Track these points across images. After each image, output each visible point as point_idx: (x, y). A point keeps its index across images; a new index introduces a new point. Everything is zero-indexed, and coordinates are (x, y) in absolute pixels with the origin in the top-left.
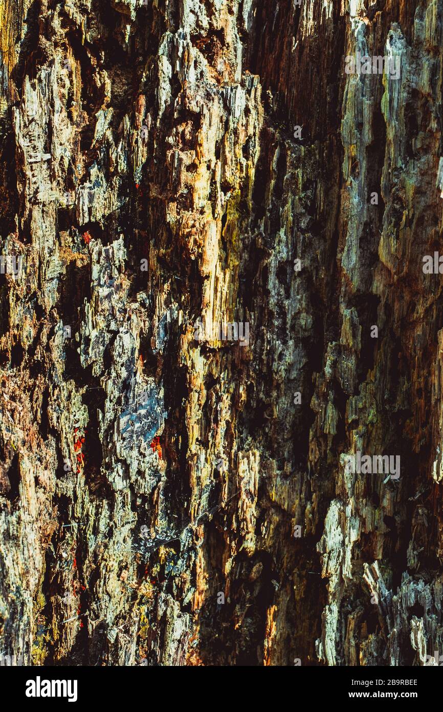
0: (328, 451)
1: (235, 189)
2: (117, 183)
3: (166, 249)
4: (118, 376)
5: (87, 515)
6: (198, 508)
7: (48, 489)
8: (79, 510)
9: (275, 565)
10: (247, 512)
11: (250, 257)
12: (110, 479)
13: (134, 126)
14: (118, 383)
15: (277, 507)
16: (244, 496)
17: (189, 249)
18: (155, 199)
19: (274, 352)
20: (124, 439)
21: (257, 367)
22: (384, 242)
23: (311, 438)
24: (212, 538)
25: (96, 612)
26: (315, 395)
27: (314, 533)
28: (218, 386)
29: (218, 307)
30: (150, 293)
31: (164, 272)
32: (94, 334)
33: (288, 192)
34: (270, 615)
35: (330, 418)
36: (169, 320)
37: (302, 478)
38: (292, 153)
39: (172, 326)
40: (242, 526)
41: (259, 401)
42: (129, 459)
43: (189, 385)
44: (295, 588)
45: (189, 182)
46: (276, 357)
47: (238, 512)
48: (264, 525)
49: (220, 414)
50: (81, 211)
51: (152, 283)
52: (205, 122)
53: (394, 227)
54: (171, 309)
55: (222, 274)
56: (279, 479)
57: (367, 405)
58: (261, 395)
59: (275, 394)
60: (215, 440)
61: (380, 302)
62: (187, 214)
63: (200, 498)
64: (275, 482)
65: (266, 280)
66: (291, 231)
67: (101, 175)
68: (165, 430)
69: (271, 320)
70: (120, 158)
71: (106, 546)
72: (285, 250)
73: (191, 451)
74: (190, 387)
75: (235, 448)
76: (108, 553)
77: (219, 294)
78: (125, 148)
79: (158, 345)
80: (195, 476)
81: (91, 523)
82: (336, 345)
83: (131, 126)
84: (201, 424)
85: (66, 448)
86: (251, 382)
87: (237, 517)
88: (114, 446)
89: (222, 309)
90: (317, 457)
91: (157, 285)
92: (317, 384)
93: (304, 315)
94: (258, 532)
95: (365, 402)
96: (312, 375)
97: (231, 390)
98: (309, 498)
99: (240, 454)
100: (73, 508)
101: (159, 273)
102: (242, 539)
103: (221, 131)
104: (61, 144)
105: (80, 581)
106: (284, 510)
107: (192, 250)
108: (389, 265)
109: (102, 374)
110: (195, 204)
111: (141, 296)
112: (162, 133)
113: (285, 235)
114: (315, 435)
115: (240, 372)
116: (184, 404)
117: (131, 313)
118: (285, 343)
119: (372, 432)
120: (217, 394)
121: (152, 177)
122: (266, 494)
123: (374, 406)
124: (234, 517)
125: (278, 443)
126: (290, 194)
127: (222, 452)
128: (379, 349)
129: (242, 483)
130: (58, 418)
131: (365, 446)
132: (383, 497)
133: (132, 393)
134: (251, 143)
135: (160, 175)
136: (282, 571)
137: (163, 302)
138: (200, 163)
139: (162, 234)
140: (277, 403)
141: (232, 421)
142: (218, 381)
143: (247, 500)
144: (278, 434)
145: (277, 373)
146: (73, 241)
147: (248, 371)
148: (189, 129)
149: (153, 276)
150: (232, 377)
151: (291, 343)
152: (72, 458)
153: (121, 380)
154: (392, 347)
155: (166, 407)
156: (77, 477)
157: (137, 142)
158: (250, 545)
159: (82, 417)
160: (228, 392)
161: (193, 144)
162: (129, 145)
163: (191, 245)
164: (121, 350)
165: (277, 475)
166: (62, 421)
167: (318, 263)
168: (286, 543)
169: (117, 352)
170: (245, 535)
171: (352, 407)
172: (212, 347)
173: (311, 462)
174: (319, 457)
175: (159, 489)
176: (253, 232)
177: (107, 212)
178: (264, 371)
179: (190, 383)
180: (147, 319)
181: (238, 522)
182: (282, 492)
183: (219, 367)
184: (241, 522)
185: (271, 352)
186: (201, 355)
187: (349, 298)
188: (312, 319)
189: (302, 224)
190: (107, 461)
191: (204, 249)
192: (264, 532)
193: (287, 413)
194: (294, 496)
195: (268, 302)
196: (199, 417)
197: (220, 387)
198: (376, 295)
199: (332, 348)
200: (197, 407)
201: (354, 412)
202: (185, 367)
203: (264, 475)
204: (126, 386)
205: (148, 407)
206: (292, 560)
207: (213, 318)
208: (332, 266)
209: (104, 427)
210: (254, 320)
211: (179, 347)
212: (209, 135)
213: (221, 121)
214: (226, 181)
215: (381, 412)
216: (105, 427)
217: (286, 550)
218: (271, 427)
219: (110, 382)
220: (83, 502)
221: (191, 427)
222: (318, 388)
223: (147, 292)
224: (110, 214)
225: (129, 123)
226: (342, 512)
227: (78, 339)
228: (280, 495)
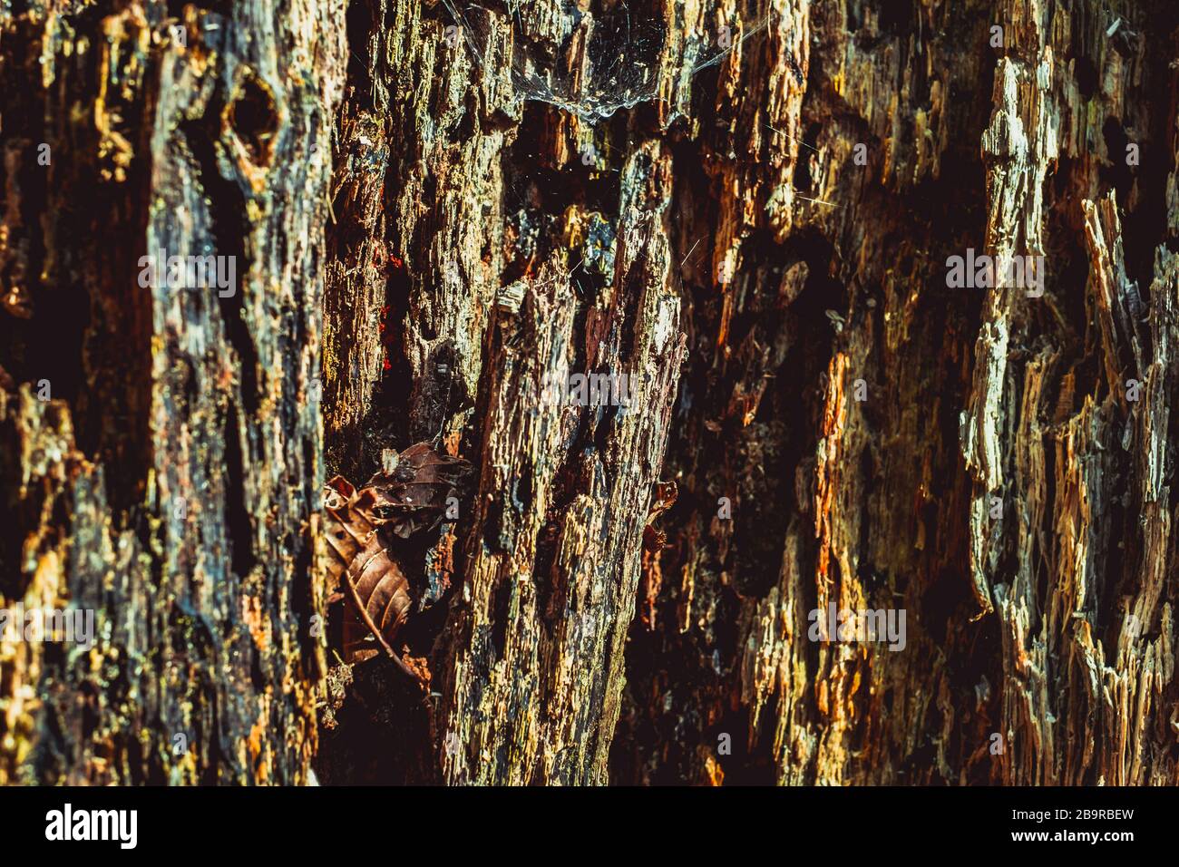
5: (418, 64)
8: (397, 47)
9: (839, 263)
10: (789, 105)
15: (849, 114)
16: (782, 65)
25: (429, 320)
27: (937, 174)
34: (835, 374)
37: (904, 50)
40: (775, 143)
44: (887, 317)
47: (766, 102)
48: (817, 159)
56: (852, 48)
63: (679, 66)
64: (843, 52)
71: (456, 158)
76: (461, 173)
81: (427, 83)
87: (765, 118)
94: (803, 181)
98: (920, 95)
100: (382, 42)
102: (770, 182)
105: (388, 245)
106: (865, 121)
124: (757, 120)
129: (779, 31)
132: (1107, 69)
136: (853, 284)
143: (789, 75)
165: (849, 37)
168: (862, 212)
170: (781, 167)
173: (925, 10)
181: (766, 134)
182: (861, 78)
184: (773, 132)
192: (817, 179)
194: (887, 91)
203: (816, 39)
206: (877, 256)
217: (862, 229)
220: (407, 31)
226: (1027, 84)
228: (856, 86)
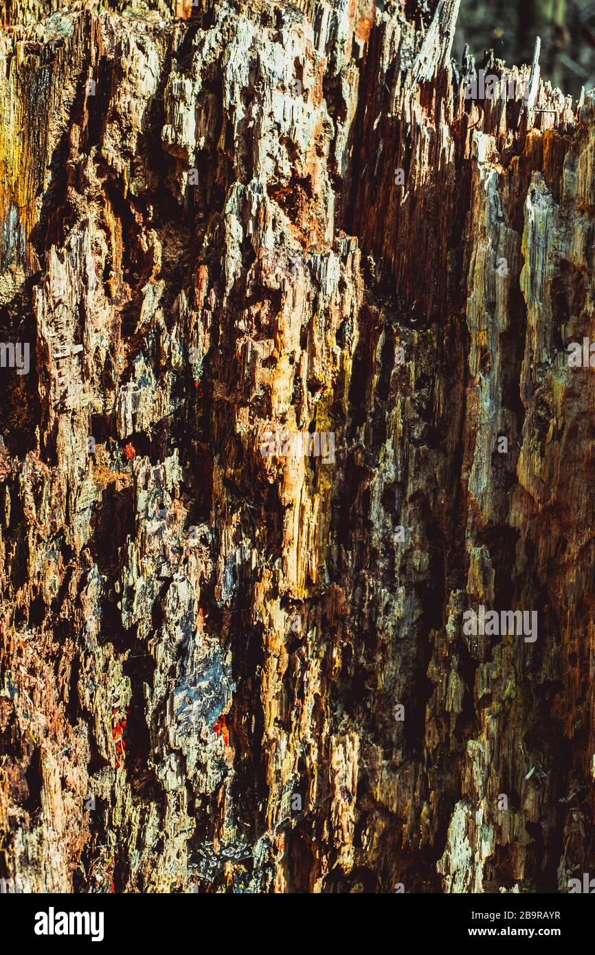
0: (451, 735)
1: (325, 388)
2: (170, 380)
3: (235, 468)
4: (172, 638)
5: (130, 823)
6: (277, 813)
7: (78, 792)
8: (118, 816)
9: (380, 886)
10: (343, 817)
11: (346, 476)
12: (161, 776)
13: (192, 305)
14: (171, 647)
15: (384, 809)
16: (338, 796)
17: (266, 470)
18: (221, 401)
19: (378, 604)
20: (179, 723)
21: (356, 623)
22: (524, 460)
23: (427, 718)
24: (295, 850)
26: (433, 660)
27: (433, 846)
28: (304, 649)
29: (304, 545)
30: (213, 526)
31: (232, 499)
32: (140, 583)
33: (397, 391)
35: (453, 691)
36: (238, 561)
37: (416, 770)
38: (401, 340)
39: (243, 570)
40: (336, 836)
41: (358, 667)
42: (186, 748)
43: (266, 649)
45: (266, 382)
46: (381, 610)
47: (330, 817)
48: (365, 833)
49: (307, 686)
50: (123, 420)
51: (216, 513)
52: (287, 302)
53: (538, 440)
54: (240, 546)
55: (310, 501)
56: (385, 772)
57: (503, 674)
58: (362, 660)
59: (379, 658)
60: (300, 720)
61: (520, 537)
62: (263, 423)
63: (280, 799)
64: (379, 775)
65: (367, 508)
66: (401, 443)
67: (149, 369)
68: (233, 708)
69: (374, 561)
70: (174, 349)
71: (154, 865)
72: (393, 468)
73: (268, 735)
74: (267, 651)
75: (326, 730)
76: (157, 872)
77: (305, 528)
78: (181, 334)
79: (225, 596)
80: (273, 770)
81: (135, 833)
82: (461, 594)
83: (188, 305)
84: (282, 699)
85: (102, 735)
86: (348, 643)
87: (330, 824)
88: (166, 732)
89: (310, 548)
90: (436, 742)
91: (223, 515)
92: (436, 645)
93: (417, 552)
94: (357, 842)
95: (501, 670)
96: (429, 632)
97: (322, 655)
98: (425, 797)
99: (334, 739)
100: (110, 814)
101: (226, 499)
102: (335, 853)
103: (308, 312)
104: (96, 331)
106: (392, 813)
107: (270, 471)
108: (532, 490)
109: (150, 636)
110: (273, 410)
111: (201, 529)
112: (229, 316)
113: (393, 447)
114: (433, 714)
115: (334, 630)
116: (259, 673)
117: (188, 554)
118: (393, 590)
119: (509, 710)
120: (302, 660)
121: (217, 372)
122: (367, 792)
123: (512, 676)
124: (325, 824)
125: (384, 723)
126: (399, 394)
127: (309, 736)
128: (518, 599)
129: (336, 779)
130: (92, 696)
131: (501, 729)
132: (525, 797)
133: (190, 661)
134: (347, 326)
135: (227, 370)
137: (230, 538)
138: (280, 356)
139: (230, 448)
140: (383, 670)
141: (323, 694)
142: (303, 642)
143: (342, 802)
144: (384, 711)
145: (382, 631)
146: (112, 457)
147: (344, 629)
148: (265, 310)
149: (218, 503)
150: (323, 636)
151: (401, 590)
152: (110, 749)
153: (175, 644)
154: (536, 596)
155: (234, 676)
156: (116, 773)
157: (196, 327)
158: (347, 860)
159: (122, 694)
160: (317, 656)
161: (270, 331)
162: (187, 330)
163: (268, 464)
164: (175, 604)
165: (383, 766)
166: (97, 700)
167: (437, 483)
168: (394, 857)
169: (170, 606)
170: (340, 848)
171: (483, 678)
172: (296, 598)
173: (428, 749)
174: (439, 743)
175: (225, 787)
176: (350, 444)
177: (157, 418)
178: (366, 628)
179: (267, 646)
180: (210, 560)
181: (331, 831)
182: (390, 790)
183: (306, 624)
184: (334, 831)
185: (375, 602)
186: (281, 608)
187: (478, 533)
188: (429, 557)
189: (415, 433)
190: (156, 752)
191: (285, 469)
192: (365, 843)
193: (395, 683)
194: (406, 794)
195: (371, 537)
196: (279, 690)
197: (307, 651)
198: (515, 528)
199: (454, 597)
200: (276, 676)
201: (486, 684)
202: (261, 625)
203: (365, 766)
204: (182, 652)
205: (211, 678)
206: (403, 879)
207: (297, 560)
208: (455, 488)
209: (152, 706)
210: (352, 560)
211: (252, 599)
212: (293, 318)
213: (308, 300)
214: (314, 377)
215: (522, 683)
216: (155, 707)
217: (394, 866)
218: (374, 702)
219: (161, 647)
220: (124, 806)
221: (268, 704)
222: (437, 650)
223: (209, 524)
224: (160, 422)
225: (186, 302)
226: (470, 819)
227: (118, 591)
228: (387, 794)
